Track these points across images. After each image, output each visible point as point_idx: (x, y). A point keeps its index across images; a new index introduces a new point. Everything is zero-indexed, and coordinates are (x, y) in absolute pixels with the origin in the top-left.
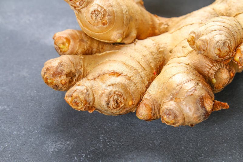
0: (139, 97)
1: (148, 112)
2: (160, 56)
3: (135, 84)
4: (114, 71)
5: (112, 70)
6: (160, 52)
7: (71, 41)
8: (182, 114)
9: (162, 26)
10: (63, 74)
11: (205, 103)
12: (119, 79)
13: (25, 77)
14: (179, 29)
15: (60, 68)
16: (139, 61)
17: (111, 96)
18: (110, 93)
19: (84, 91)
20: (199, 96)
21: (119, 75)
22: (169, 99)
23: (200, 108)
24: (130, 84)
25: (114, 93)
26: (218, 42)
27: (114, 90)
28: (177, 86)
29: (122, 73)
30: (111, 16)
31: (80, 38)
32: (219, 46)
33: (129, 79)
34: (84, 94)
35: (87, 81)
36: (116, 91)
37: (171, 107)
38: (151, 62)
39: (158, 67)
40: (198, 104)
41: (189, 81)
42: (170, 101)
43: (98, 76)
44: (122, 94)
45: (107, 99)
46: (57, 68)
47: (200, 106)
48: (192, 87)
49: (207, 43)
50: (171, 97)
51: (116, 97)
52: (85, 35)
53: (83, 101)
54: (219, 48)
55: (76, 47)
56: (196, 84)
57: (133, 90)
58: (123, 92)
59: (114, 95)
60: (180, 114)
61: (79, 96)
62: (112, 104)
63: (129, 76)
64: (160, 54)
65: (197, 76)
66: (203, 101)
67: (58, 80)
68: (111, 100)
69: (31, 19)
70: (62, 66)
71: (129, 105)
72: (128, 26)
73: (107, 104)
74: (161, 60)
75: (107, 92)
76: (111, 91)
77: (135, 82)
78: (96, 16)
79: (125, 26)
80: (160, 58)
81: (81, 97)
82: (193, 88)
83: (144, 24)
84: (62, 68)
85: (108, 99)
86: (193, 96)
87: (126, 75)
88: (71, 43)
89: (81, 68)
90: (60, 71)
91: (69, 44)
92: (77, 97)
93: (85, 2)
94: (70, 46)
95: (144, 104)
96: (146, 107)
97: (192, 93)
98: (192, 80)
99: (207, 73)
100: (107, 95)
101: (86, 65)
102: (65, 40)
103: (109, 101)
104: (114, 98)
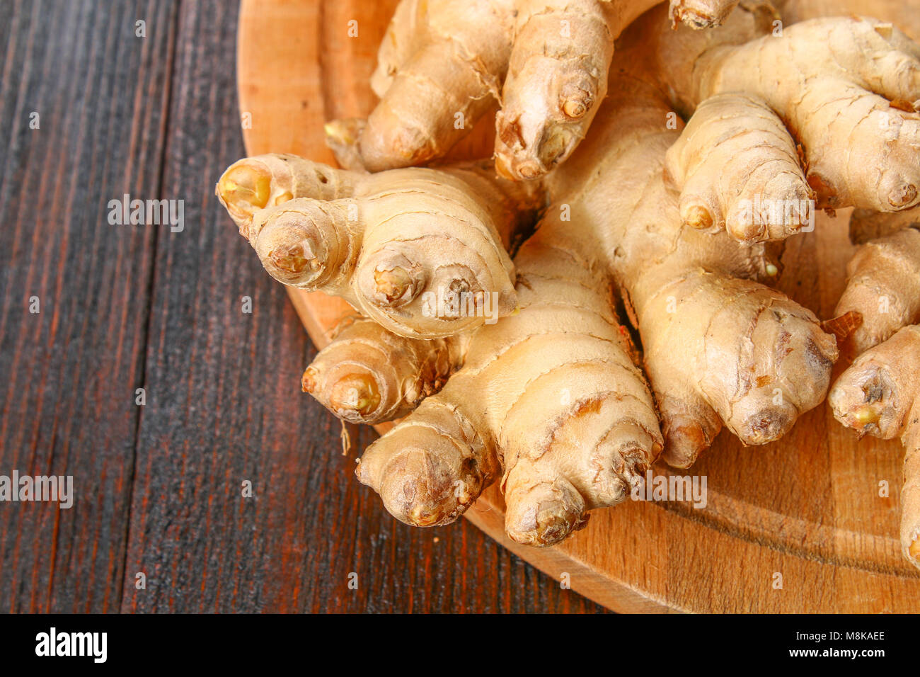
11: (822, 351)
12: (608, 415)
15: (438, 472)
17: (622, 467)
18: (614, 461)
20: (805, 344)
22: (742, 389)
24: (630, 407)
25: (622, 454)
27: (616, 446)
31: (390, 354)
33: (620, 398)
36: (622, 446)
41: (756, 320)
44: (637, 445)
45: (617, 479)
47: (818, 366)
50: (742, 382)
51: (631, 462)
59: (626, 460)
63: (613, 388)
64: (596, 273)
65: (753, 292)
66: (818, 348)
68: (627, 474)
70: (438, 464)
75: (607, 463)
76: (612, 456)
81: (559, 515)
82: (782, 333)
84: (442, 467)
85: (619, 477)
86: (792, 352)
87: (609, 393)
88: (378, 381)
89: (477, 434)
90: (443, 479)
91: (375, 386)
92: (551, 520)
93: (417, 281)
94: (380, 389)
95: (679, 429)
96: (686, 434)
97: (786, 346)
98: (760, 311)
99: (748, 261)
100: (611, 470)
101: (479, 421)
102: (361, 384)
103: (625, 481)
104: (629, 467)
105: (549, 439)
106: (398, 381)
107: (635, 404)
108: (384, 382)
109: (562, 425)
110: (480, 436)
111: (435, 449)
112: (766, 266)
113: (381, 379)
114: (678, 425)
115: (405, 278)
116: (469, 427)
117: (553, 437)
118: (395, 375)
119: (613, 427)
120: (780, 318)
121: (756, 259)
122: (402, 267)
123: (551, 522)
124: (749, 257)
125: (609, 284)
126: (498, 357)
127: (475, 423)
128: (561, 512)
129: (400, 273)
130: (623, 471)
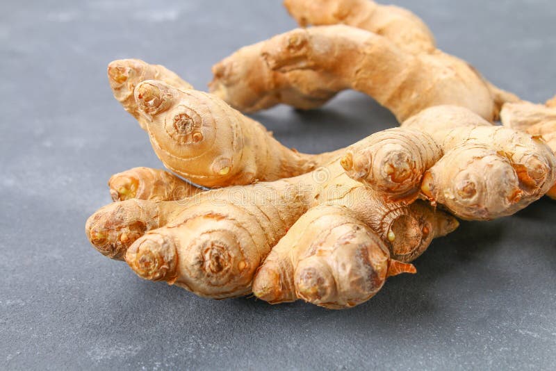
0: (258, 259)
1: (274, 281)
2: (298, 204)
3: (251, 236)
4: (212, 212)
5: (209, 210)
6: (298, 197)
7: (141, 182)
8: (330, 276)
9: (306, 165)
10: (123, 225)
11: (370, 257)
12: (222, 225)
13: (55, 261)
14: (333, 162)
15: (118, 215)
16: (259, 205)
17: (208, 249)
18: (204, 245)
19: (159, 242)
20: (360, 245)
21: (221, 217)
22: (309, 254)
23: (362, 264)
24: (241, 233)
25: (212, 245)
26: (389, 153)
27: (213, 239)
28: (323, 231)
29: (227, 216)
30: (209, 126)
31: (157, 179)
32: (391, 160)
33: (239, 226)
34: (159, 246)
35: (166, 230)
36: (217, 242)
37: (312, 265)
38: (280, 211)
40: (358, 258)
41: (343, 224)
42: (309, 256)
43: (185, 222)
44: (227, 248)
46: (113, 214)
47: (361, 261)
48: (348, 231)
49: (371, 156)
50: (312, 250)
51: (215, 252)
52: (165, 175)
53: (157, 258)
54: (390, 163)
55: (150, 193)
56: (356, 228)
57: (246, 244)
58: (228, 244)
59: (213, 249)
60: (327, 276)
61: (151, 249)
62: (209, 263)
63: (239, 220)
64: (298, 201)
66: (368, 254)
67: (114, 234)
68: (207, 256)
69: (70, 180)
70: (122, 212)
71: (239, 269)
72: (240, 152)
73: (200, 262)
75: (199, 243)
76: (207, 242)
77: (251, 233)
78: (182, 124)
79: (234, 149)
80: (299, 207)
81: (153, 252)
82: (350, 234)
83: (270, 159)
84: (122, 214)
85: (202, 253)
86: (348, 245)
87: (234, 220)
88: (140, 186)
89: (157, 216)
90: (118, 219)
91: (137, 188)
93: (164, 100)
94: (138, 191)
97: (348, 240)
99: (379, 222)
100: (200, 248)
101: (164, 213)
102: (129, 181)
103: (203, 258)
104: (211, 253)
108: (143, 189)
109: (194, 218)
112: (389, 231)
116: (156, 211)
119: (220, 230)
120: (358, 230)
121: (385, 225)
123: (146, 253)
127: (162, 212)
128: (156, 250)
129: (156, 90)
130: (206, 251)
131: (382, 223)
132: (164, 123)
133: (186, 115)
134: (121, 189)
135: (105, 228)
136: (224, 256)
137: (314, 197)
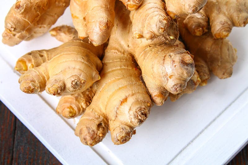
0: (148, 95)
3: (139, 93)
5: (119, 101)
10: (96, 132)
11: (186, 62)
15: (91, 131)
17: (137, 115)
18: (135, 115)
20: (179, 62)
21: (125, 100)
22: (166, 81)
25: (136, 112)
27: (134, 110)
29: (126, 96)
33: (133, 95)
35: (115, 122)
36: (136, 110)
39: (133, 62)
40: (184, 67)
41: (164, 60)
42: (168, 82)
44: (141, 107)
45: (137, 120)
47: (186, 67)
48: (170, 61)
49: (151, 32)
50: (166, 79)
51: (140, 113)
53: (126, 135)
57: (142, 98)
58: (139, 106)
59: (138, 113)
62: (142, 118)
65: (163, 50)
68: (139, 117)
70: (90, 129)
71: (149, 107)
73: (140, 122)
74: (129, 57)
79: (92, 67)
81: (123, 135)
82: (172, 62)
84: (91, 130)
86: (176, 66)
87: (129, 95)
88: (73, 107)
89: (100, 116)
90: (92, 133)
91: (73, 109)
92: (121, 138)
93: (61, 86)
94: (75, 109)
95: (155, 96)
96: (157, 97)
97: (174, 65)
98: (165, 56)
99: (163, 38)
100: (134, 118)
101: (100, 112)
102: (68, 110)
103: (139, 119)
104: (139, 115)
105: (116, 114)
106: (79, 105)
107: (138, 95)
108: (75, 106)
109: (118, 109)
110: (101, 116)
111: (88, 125)
112: (169, 37)
113: (74, 106)
114: (154, 95)
115: (57, 87)
116: (97, 115)
117: (117, 113)
118: (78, 103)
119: (132, 105)
120: (171, 56)
121: (166, 36)
122: (55, 84)
123: (122, 138)
124: (163, 37)
125: (130, 56)
126: (100, 92)
127: (99, 113)
128: (123, 134)
129: (55, 86)
130: (138, 117)
131: (165, 37)
132: (69, 91)
133: (73, 81)
134: (70, 115)
135: (92, 140)
136: (143, 111)
137: (128, 48)
